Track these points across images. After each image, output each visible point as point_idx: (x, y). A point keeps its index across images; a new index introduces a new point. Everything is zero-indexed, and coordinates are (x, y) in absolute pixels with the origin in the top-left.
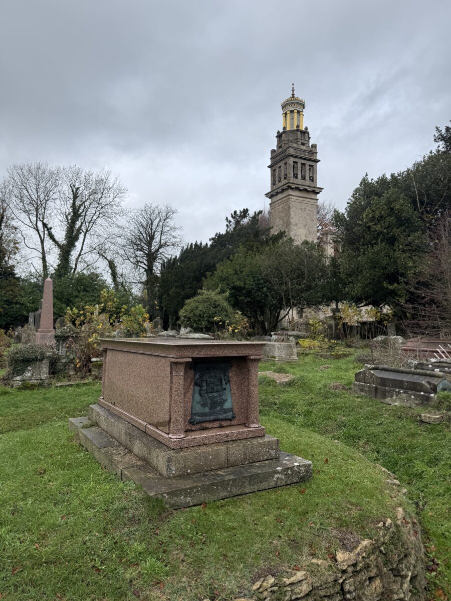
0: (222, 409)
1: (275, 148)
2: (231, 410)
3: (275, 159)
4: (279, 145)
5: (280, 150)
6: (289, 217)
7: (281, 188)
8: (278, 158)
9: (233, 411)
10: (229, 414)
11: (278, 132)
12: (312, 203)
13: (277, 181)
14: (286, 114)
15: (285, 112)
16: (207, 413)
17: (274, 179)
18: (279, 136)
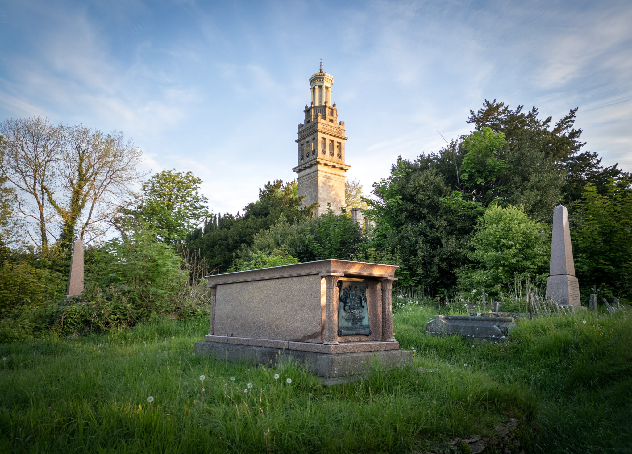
0: (362, 325)
1: (303, 123)
2: (368, 326)
3: (303, 134)
4: (308, 120)
5: (308, 125)
6: (317, 193)
7: (309, 163)
8: (306, 133)
9: (369, 328)
10: (366, 330)
11: (306, 107)
12: (340, 180)
13: (305, 156)
14: (314, 89)
15: (313, 86)
16: (350, 327)
17: (301, 153)
18: (308, 111)
